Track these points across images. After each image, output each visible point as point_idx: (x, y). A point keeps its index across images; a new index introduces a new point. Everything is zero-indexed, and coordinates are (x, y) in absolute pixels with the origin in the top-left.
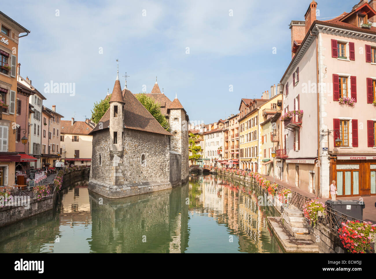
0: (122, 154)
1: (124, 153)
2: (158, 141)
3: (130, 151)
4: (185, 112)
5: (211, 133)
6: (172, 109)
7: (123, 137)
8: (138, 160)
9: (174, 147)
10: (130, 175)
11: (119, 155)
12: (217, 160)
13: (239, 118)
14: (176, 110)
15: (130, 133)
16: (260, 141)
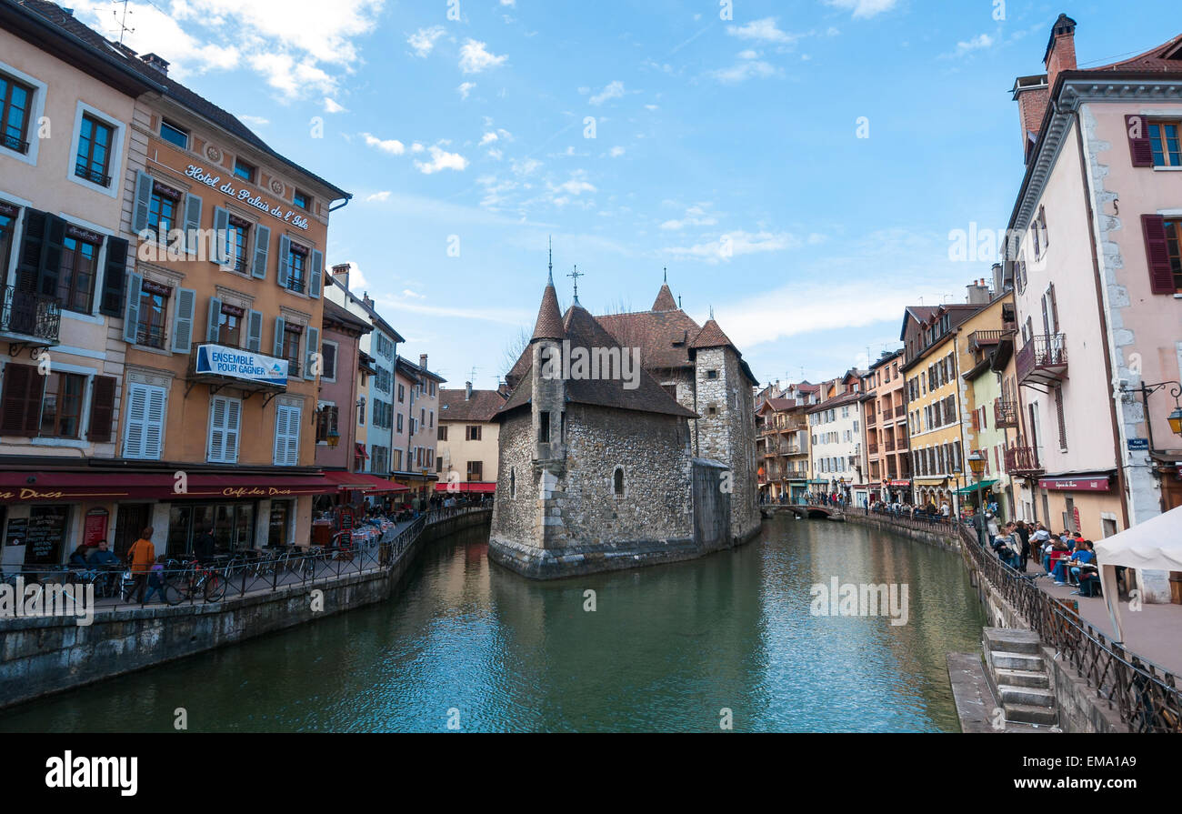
0: (563, 467)
1: (568, 463)
2: (660, 434)
3: (582, 460)
4: (738, 355)
5: (825, 409)
6: (700, 349)
7: (565, 423)
8: (604, 483)
9: (708, 448)
10: (583, 523)
11: (553, 470)
12: (848, 485)
13: (901, 362)
14: (711, 351)
15: (583, 414)
16: (968, 425)
